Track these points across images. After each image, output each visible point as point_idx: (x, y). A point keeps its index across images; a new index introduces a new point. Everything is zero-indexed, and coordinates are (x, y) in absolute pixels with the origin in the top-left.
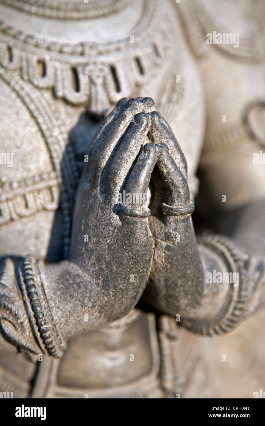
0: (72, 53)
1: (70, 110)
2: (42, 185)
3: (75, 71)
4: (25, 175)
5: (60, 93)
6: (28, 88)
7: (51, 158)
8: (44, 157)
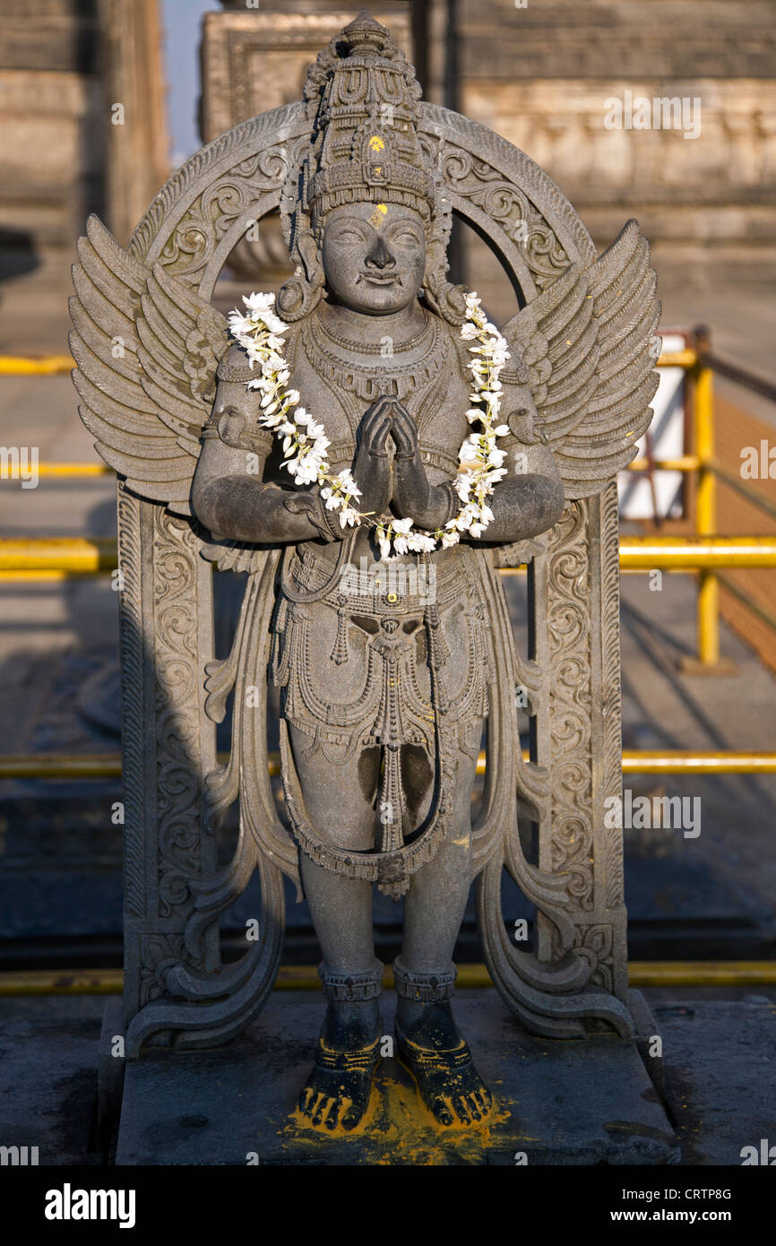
0: (370, 372)
1: (365, 404)
2: (345, 446)
3: (369, 381)
4: (336, 439)
5: (359, 394)
6: (340, 390)
7: (352, 430)
8: (347, 430)
